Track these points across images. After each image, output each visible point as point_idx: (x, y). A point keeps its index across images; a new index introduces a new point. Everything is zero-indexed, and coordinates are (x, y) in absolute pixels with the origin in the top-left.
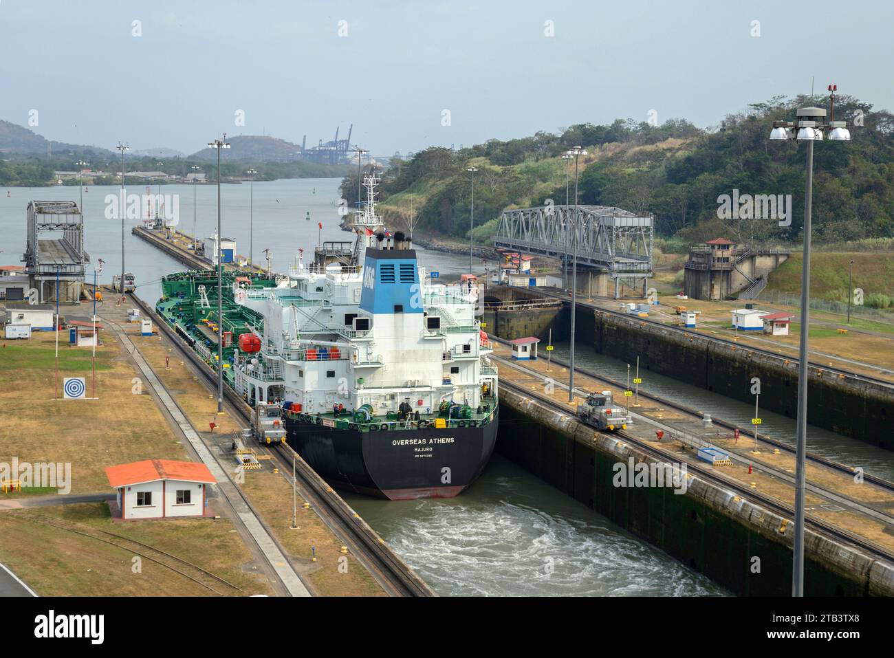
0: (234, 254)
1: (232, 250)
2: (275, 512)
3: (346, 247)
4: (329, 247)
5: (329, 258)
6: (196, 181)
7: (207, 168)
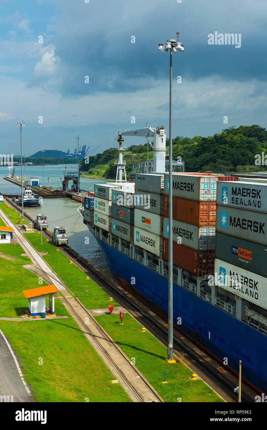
0: (39, 183)
1: (38, 182)
2: (35, 242)
3: (75, 174)
4: (69, 174)
5: (69, 178)
6: (29, 165)
7: (33, 161)
